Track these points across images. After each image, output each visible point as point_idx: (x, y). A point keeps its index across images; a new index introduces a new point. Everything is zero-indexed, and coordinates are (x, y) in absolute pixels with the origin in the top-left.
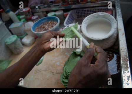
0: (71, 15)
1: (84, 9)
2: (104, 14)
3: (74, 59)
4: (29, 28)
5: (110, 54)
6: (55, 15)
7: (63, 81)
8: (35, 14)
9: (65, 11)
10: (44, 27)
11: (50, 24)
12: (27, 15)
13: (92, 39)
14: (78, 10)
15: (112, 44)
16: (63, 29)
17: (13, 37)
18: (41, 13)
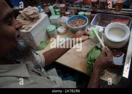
0: (97, 17)
1: (108, 15)
2: (123, 24)
3: (96, 50)
4: (64, 21)
5: (120, 52)
6: (84, 15)
7: (87, 63)
8: (68, 10)
9: (93, 12)
10: (75, 23)
11: (80, 21)
12: (62, 10)
13: (111, 40)
14: (103, 14)
15: (123, 46)
16: (90, 27)
17: (53, 26)
18: (73, 11)
